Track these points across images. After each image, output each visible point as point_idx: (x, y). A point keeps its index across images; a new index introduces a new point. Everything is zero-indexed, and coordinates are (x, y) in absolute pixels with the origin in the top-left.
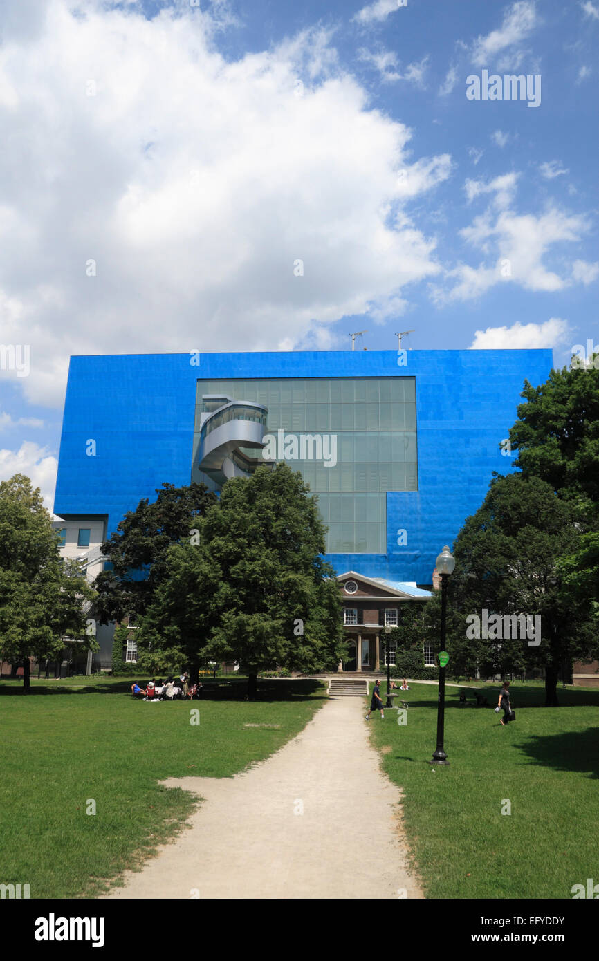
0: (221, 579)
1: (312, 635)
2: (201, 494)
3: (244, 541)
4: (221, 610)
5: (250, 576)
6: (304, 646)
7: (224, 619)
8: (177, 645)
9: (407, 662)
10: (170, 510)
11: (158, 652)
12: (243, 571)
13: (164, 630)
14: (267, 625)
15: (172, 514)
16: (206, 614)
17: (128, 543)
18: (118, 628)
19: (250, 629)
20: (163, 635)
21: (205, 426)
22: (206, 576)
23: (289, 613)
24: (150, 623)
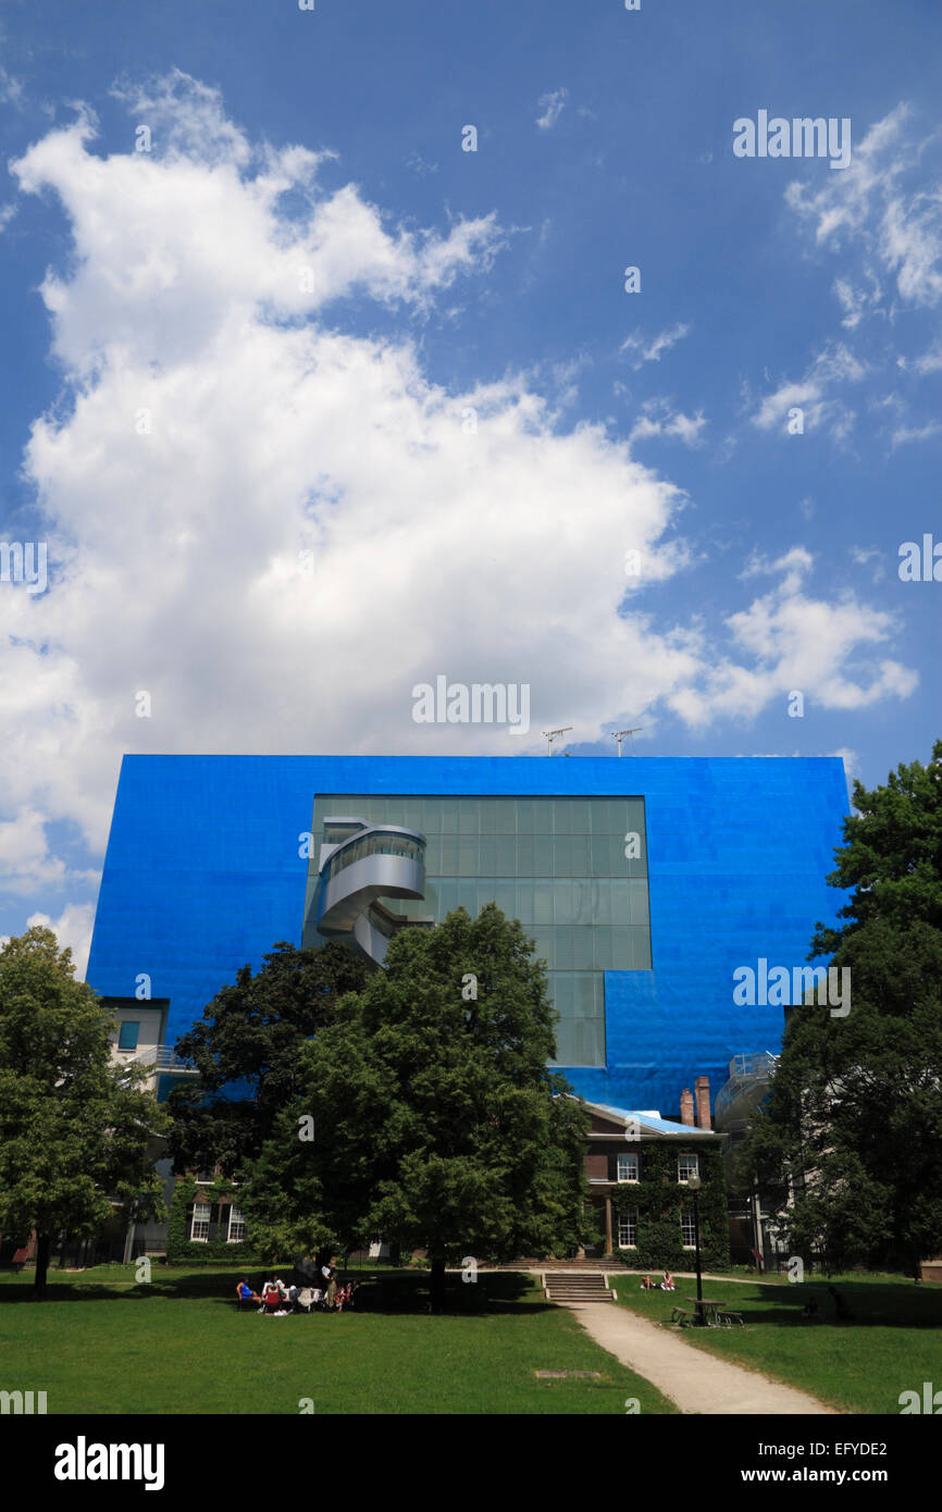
0: (395, 1096)
1: (549, 1194)
2: (341, 960)
3: (436, 1031)
4: (396, 1151)
5: (447, 1092)
6: (536, 1215)
7: (404, 1166)
8: (316, 1213)
9: (655, 1242)
10: (296, 983)
11: (281, 1223)
12: (435, 1083)
13: (295, 1184)
14: (479, 1177)
15: (299, 991)
16: (369, 1157)
17: (226, 1036)
18: (180, 1184)
19: (451, 1184)
20: (292, 1193)
21: (328, 864)
22: (372, 1093)
23: (515, 1155)
24: (267, 1172)
